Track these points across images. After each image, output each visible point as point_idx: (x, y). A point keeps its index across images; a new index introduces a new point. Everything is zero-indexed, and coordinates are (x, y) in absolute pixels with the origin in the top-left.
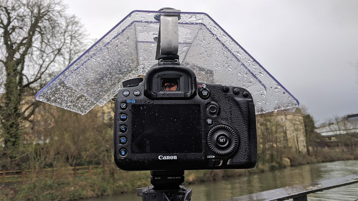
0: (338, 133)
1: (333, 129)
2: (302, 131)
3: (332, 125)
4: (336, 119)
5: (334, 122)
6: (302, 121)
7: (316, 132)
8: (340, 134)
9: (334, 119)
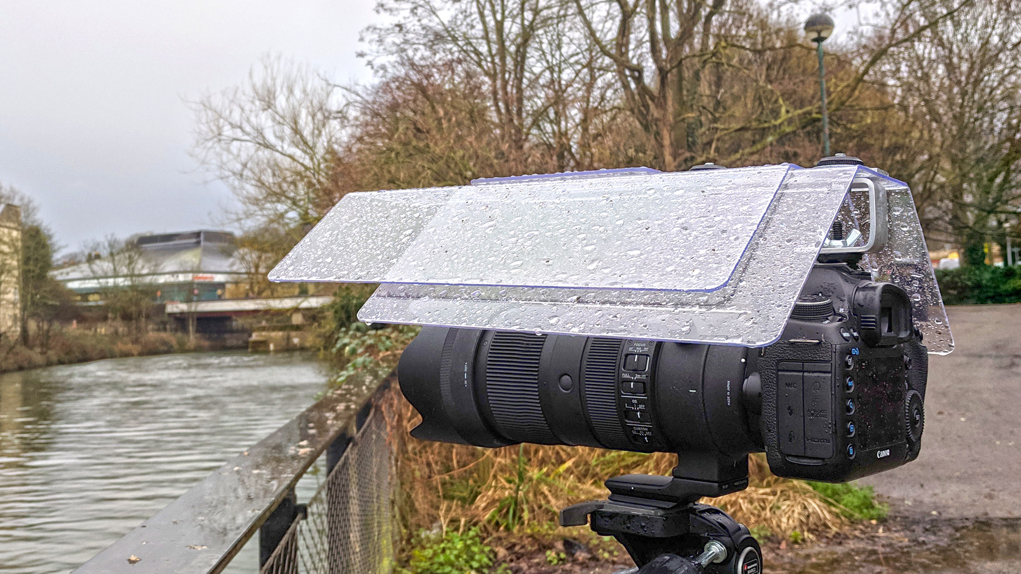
0: (111, 282)
1: (100, 273)
2: (16, 273)
3: (97, 262)
4: (111, 246)
5: (105, 253)
6: (19, 244)
7: (52, 280)
8: (116, 287)
9: (106, 244)
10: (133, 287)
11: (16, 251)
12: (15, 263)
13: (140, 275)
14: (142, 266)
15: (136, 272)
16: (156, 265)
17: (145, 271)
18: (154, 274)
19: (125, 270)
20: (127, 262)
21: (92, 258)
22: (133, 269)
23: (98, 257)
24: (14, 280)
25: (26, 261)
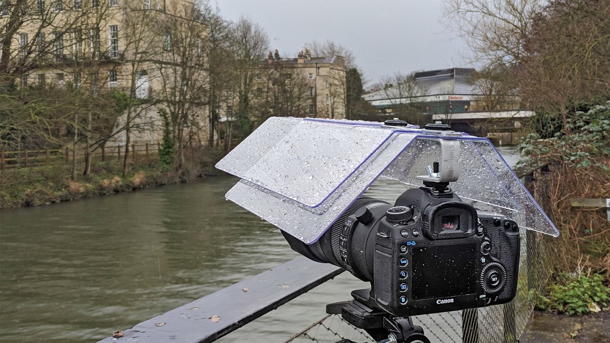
0: (398, 101)
3: (390, 89)
4: (398, 79)
5: (395, 84)
6: (345, 80)
8: (401, 104)
9: (395, 78)
10: (412, 104)
11: (343, 84)
12: (342, 91)
13: (416, 97)
14: (417, 91)
15: (413, 95)
16: (426, 91)
17: (419, 95)
18: (424, 96)
19: (407, 94)
20: (408, 89)
21: (388, 86)
22: (411, 93)
23: (391, 86)
24: (342, 101)
25: (348, 89)
